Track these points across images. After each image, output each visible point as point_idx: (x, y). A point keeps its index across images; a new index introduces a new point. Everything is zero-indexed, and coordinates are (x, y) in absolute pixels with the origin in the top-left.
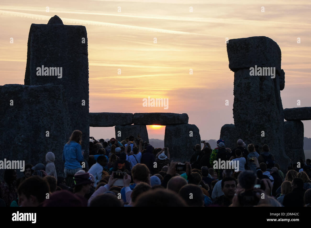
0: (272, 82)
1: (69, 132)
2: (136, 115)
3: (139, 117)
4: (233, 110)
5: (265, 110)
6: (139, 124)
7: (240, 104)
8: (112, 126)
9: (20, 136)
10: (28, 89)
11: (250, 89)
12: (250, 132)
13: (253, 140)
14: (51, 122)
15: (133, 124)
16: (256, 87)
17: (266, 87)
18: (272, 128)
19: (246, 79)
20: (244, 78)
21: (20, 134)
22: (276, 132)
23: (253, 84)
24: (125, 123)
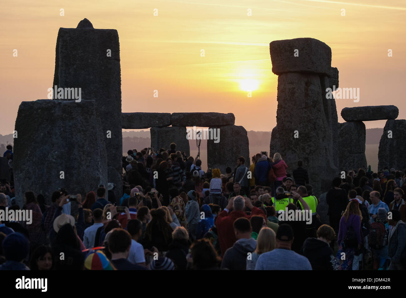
0: (319, 86)
1: (103, 148)
2: (174, 115)
3: (177, 117)
4: (277, 117)
5: (310, 117)
6: (177, 126)
7: (284, 111)
8: (147, 128)
9: (54, 152)
10: (61, 105)
11: (295, 95)
12: (294, 141)
13: (298, 150)
14: (85, 138)
15: (171, 126)
16: (301, 92)
17: (312, 92)
18: (318, 136)
19: (290, 84)
20: (289, 83)
21: (54, 151)
22: (323, 140)
23: (297, 90)
24: (161, 125)
